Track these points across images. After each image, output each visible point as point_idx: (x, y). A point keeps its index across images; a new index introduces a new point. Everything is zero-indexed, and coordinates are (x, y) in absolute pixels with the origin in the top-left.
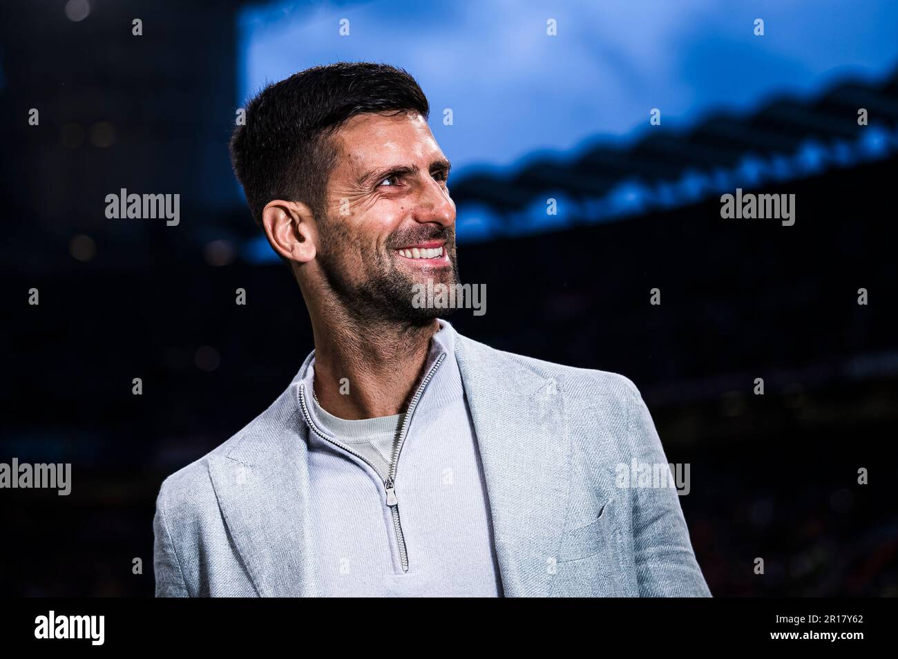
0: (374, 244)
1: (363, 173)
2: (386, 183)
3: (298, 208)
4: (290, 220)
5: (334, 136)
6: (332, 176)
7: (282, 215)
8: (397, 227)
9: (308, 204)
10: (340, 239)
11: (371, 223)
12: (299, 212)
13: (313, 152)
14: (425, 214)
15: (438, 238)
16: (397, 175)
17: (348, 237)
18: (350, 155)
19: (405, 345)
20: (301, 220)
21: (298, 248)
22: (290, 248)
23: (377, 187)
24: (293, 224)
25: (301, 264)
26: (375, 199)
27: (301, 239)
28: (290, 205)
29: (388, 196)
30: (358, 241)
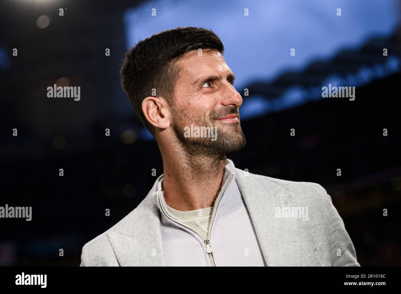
0: (203, 118)
1: (195, 79)
2: (206, 85)
3: (161, 101)
4: (157, 107)
5: (178, 63)
6: (178, 82)
7: (152, 104)
8: (214, 108)
9: (166, 98)
10: (183, 117)
11: (200, 108)
12: (161, 103)
13: (167, 71)
14: (227, 102)
16: (211, 81)
17: (188, 117)
18: (187, 71)
20: (162, 106)
21: (161, 121)
22: (157, 121)
23: (201, 87)
24: (158, 108)
25: (162, 129)
26: (200, 95)
27: (162, 116)
28: (157, 100)
29: (206, 93)
30: (193, 118)
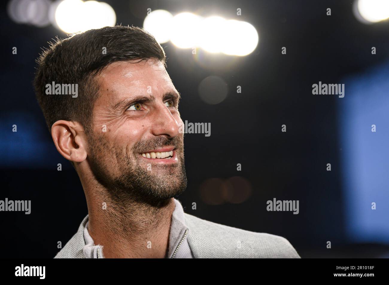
0: (124, 150)
1: (117, 101)
2: (133, 108)
3: (75, 125)
4: (70, 134)
5: (97, 78)
6: (96, 104)
7: (65, 131)
8: (140, 139)
9: (81, 123)
10: (102, 147)
11: (122, 137)
12: (76, 129)
13: (84, 88)
14: (158, 130)
15: (169, 145)
16: (140, 102)
17: (107, 147)
18: (108, 90)
19: (150, 221)
20: (77, 134)
21: (74, 152)
22: (69, 153)
23: (126, 110)
24: (72, 136)
25: (79, 163)
26: (124, 120)
27: (76, 146)
28: (70, 124)
29: (133, 118)
30: (114, 149)
